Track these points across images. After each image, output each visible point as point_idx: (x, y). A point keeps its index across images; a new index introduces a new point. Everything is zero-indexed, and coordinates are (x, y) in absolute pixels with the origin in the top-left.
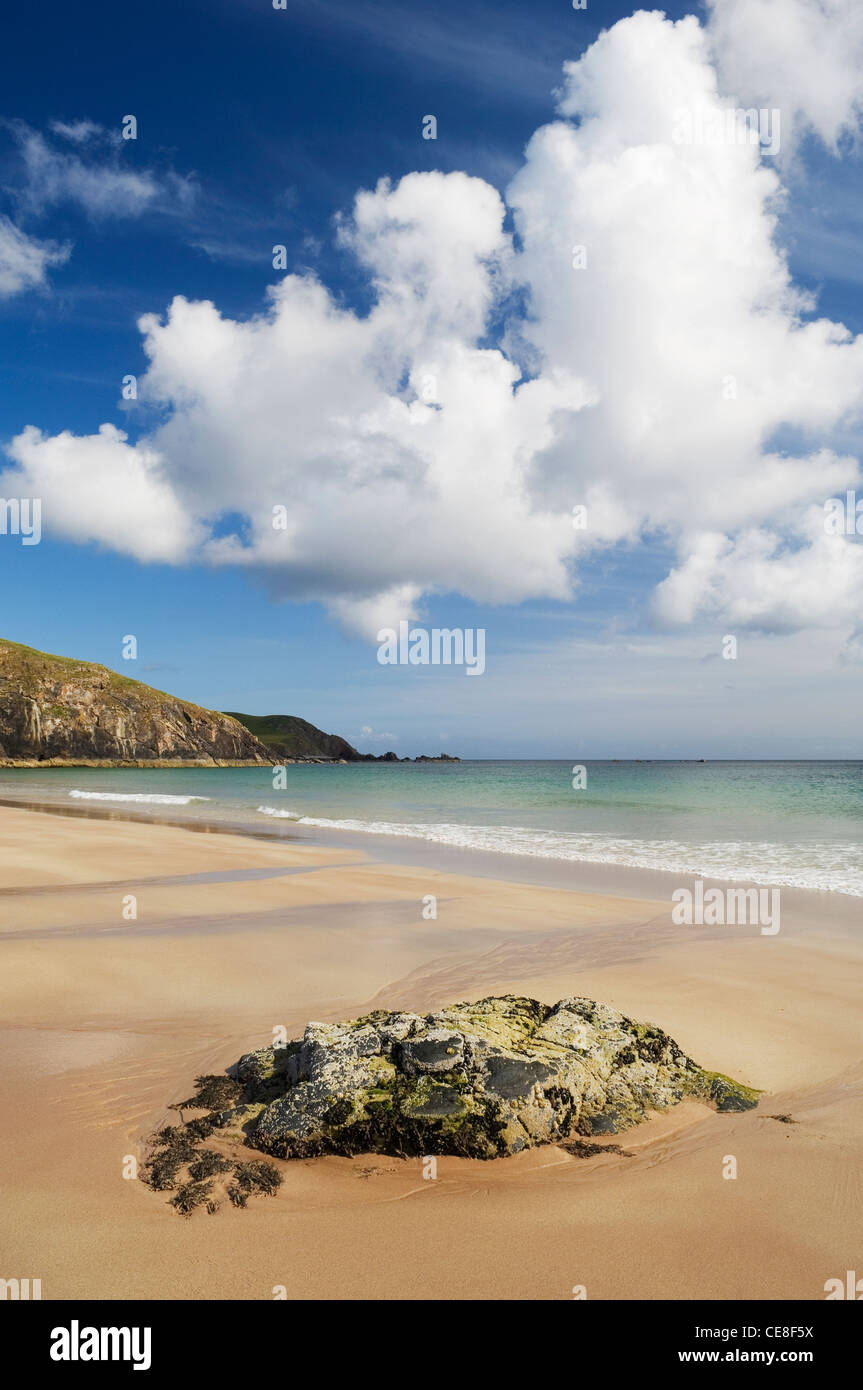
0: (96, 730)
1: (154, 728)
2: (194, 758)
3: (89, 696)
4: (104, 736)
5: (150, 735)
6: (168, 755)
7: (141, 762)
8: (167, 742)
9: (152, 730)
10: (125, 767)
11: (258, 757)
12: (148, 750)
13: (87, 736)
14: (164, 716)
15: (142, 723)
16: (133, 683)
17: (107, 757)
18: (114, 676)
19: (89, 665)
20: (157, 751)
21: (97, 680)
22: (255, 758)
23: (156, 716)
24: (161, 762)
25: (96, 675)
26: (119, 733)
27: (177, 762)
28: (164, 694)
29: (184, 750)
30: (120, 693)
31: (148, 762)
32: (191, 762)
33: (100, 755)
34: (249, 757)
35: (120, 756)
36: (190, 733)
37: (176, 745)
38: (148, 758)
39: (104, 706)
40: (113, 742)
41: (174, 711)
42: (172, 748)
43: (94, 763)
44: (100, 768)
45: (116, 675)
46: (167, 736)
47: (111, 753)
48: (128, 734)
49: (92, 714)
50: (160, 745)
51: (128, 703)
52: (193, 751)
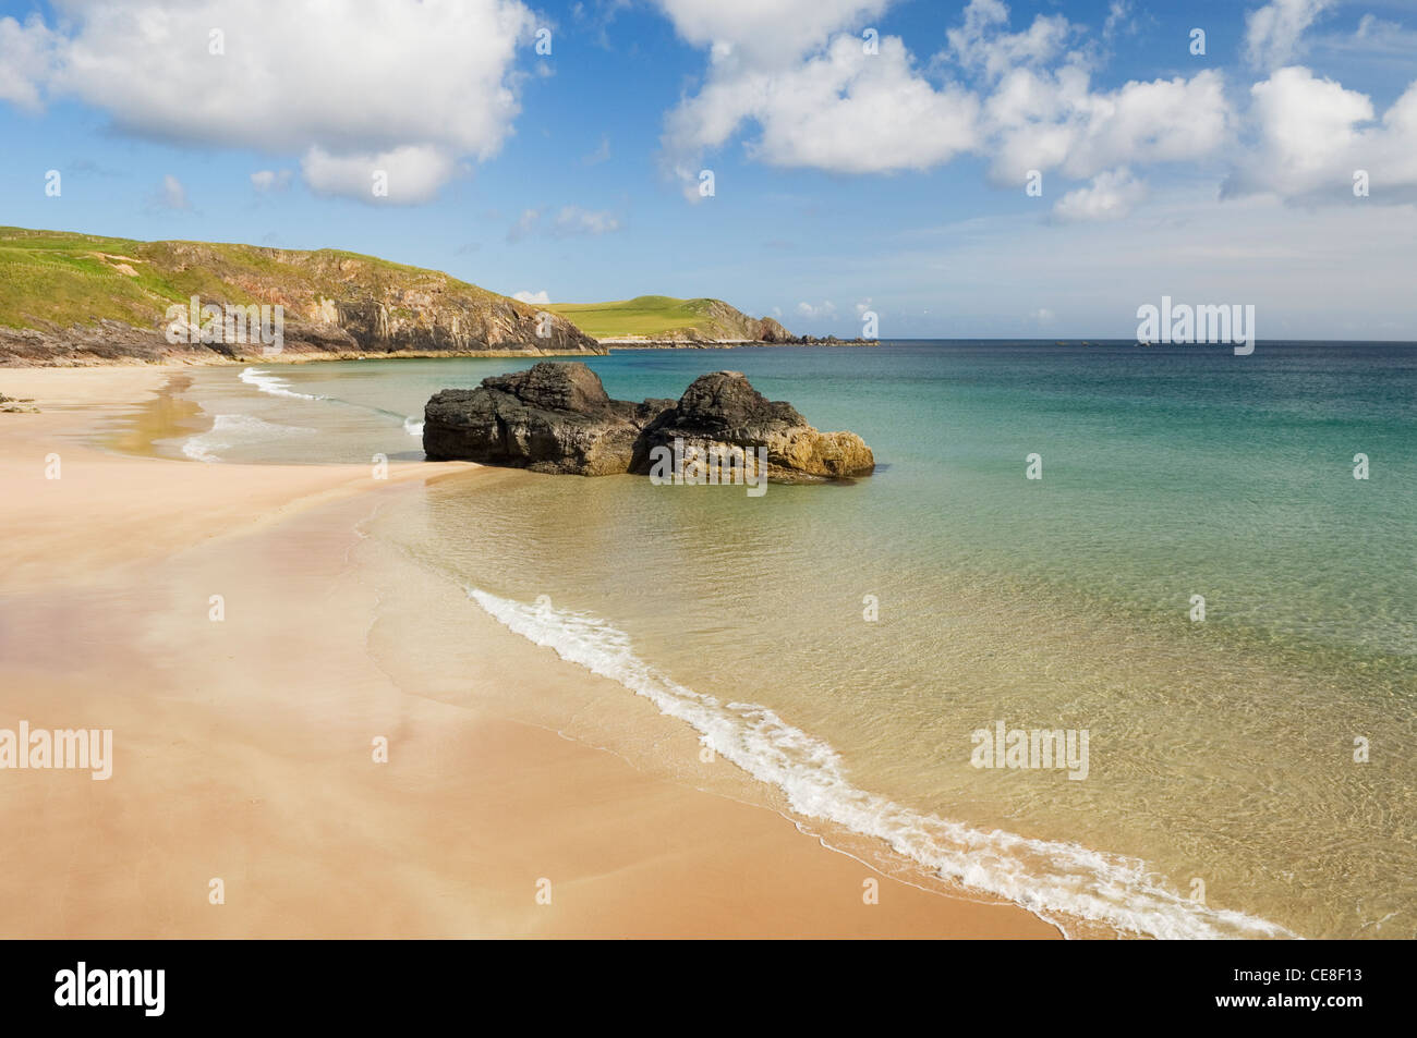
0: (435, 327)
1: (483, 323)
2: (521, 349)
3: (428, 299)
4: (442, 332)
5: (480, 330)
6: (497, 346)
7: (473, 353)
8: (496, 335)
9: (482, 327)
10: (460, 357)
11: (581, 346)
12: (479, 343)
13: (428, 332)
14: (493, 314)
15: (473, 321)
16: (468, 287)
17: (445, 349)
18: (451, 281)
19: (430, 272)
20: (487, 344)
21: (435, 286)
22: (579, 348)
23: (487, 314)
24: (491, 353)
25: (435, 281)
26: (455, 329)
27: (506, 352)
28: (495, 295)
29: (511, 342)
30: (456, 296)
31: (480, 353)
32: (518, 353)
33: (438, 348)
34: (573, 347)
35: (456, 348)
36: (518, 328)
37: (504, 338)
38: (479, 349)
39: (441, 308)
40: (449, 337)
41: (504, 310)
42: (501, 341)
43: (434, 354)
44: (439, 359)
45: (454, 281)
46: (496, 331)
47: (448, 346)
48: (462, 330)
49: (431, 314)
50: (490, 338)
51: (463, 304)
52: (520, 343)
